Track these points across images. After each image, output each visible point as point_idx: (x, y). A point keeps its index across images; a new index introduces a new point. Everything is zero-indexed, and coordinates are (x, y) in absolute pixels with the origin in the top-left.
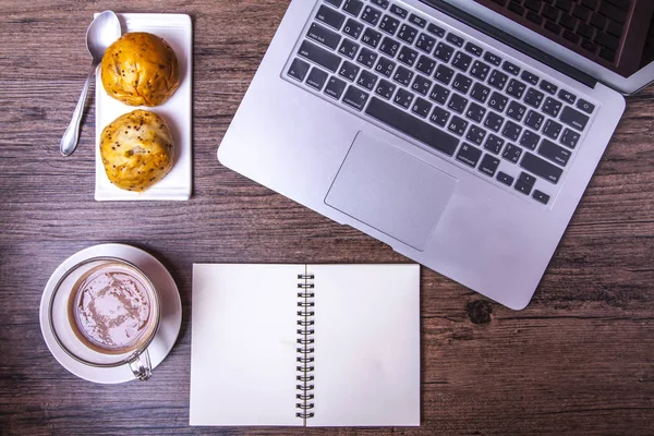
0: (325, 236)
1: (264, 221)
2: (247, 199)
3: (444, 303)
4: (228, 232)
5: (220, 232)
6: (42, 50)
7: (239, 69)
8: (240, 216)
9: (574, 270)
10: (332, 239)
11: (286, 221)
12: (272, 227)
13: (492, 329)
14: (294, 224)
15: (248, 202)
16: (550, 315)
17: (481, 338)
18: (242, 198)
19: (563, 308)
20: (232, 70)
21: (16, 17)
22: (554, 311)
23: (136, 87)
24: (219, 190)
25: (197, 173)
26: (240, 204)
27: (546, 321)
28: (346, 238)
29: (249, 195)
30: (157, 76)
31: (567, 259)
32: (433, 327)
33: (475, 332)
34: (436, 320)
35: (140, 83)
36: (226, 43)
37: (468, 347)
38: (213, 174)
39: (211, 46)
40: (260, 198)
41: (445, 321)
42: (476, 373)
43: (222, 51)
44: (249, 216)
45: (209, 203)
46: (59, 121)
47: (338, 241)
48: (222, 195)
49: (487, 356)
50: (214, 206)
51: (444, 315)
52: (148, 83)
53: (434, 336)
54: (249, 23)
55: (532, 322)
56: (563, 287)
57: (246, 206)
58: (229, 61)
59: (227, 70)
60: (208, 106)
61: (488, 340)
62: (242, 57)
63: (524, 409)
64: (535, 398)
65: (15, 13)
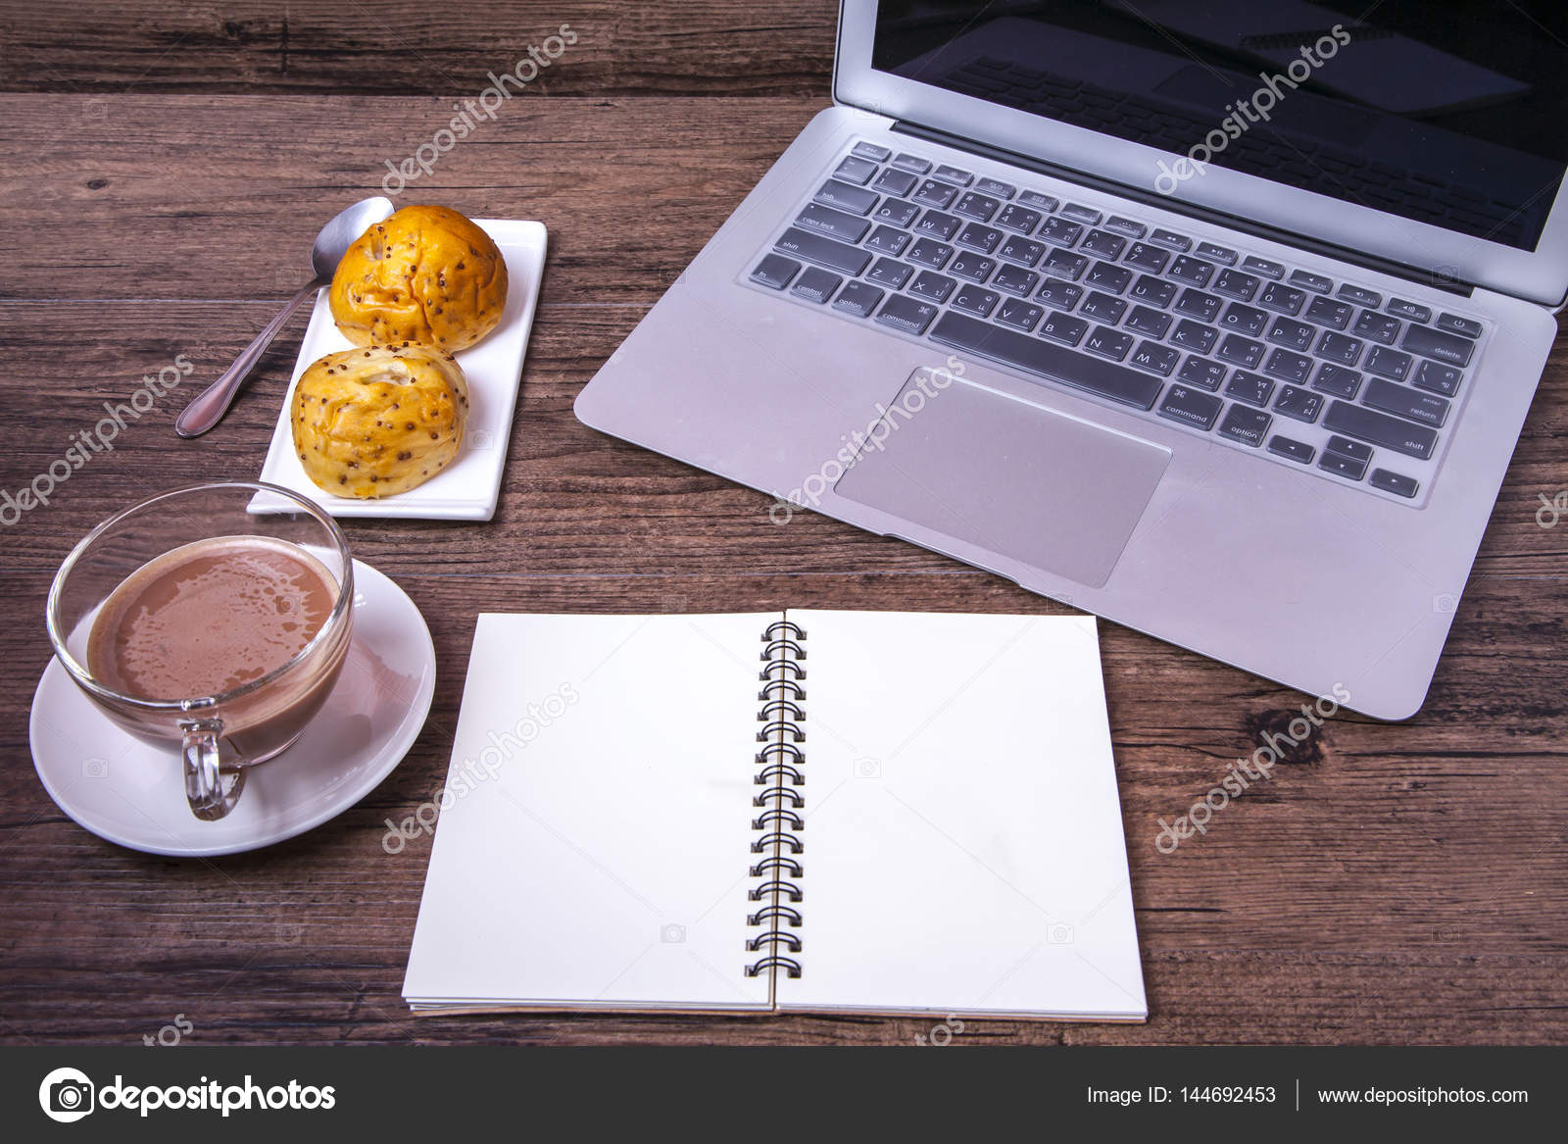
0: (837, 568)
1: (677, 540)
2: (637, 499)
3: (1178, 715)
4: (581, 561)
5: (558, 562)
6: (206, 256)
7: (640, 288)
8: (617, 532)
9: (1538, 649)
10: (855, 575)
11: (733, 541)
12: (699, 551)
13: (1333, 776)
14: (756, 545)
15: (639, 505)
16: (1498, 749)
17: (1300, 797)
18: (626, 498)
19: (1533, 733)
20: (626, 288)
21: (167, 209)
22: (1506, 738)
23: (409, 279)
24: (567, 483)
25: (520, 451)
26: (619, 509)
27: (1490, 762)
28: (891, 573)
29: (642, 492)
30: (460, 266)
31: (1509, 626)
32: (1152, 768)
33: (1281, 784)
34: (1159, 752)
35: (420, 270)
36: (617, 249)
37: (1266, 820)
38: (556, 455)
39: (584, 254)
40: (671, 498)
41: (1190, 757)
42: (1305, 886)
43: (606, 262)
44: (641, 531)
45: (540, 506)
46: (208, 362)
47: (869, 579)
48: (574, 491)
49: (1329, 843)
50: (552, 511)
51: (1182, 741)
52: (440, 275)
53: (1157, 790)
54: (668, 222)
55: (1449, 765)
56: (1518, 685)
57: (633, 511)
58: (620, 275)
59: (614, 289)
60: (560, 342)
61: (1325, 802)
62: (649, 269)
63: (1485, 993)
64: (1514, 963)
65: (166, 204)
